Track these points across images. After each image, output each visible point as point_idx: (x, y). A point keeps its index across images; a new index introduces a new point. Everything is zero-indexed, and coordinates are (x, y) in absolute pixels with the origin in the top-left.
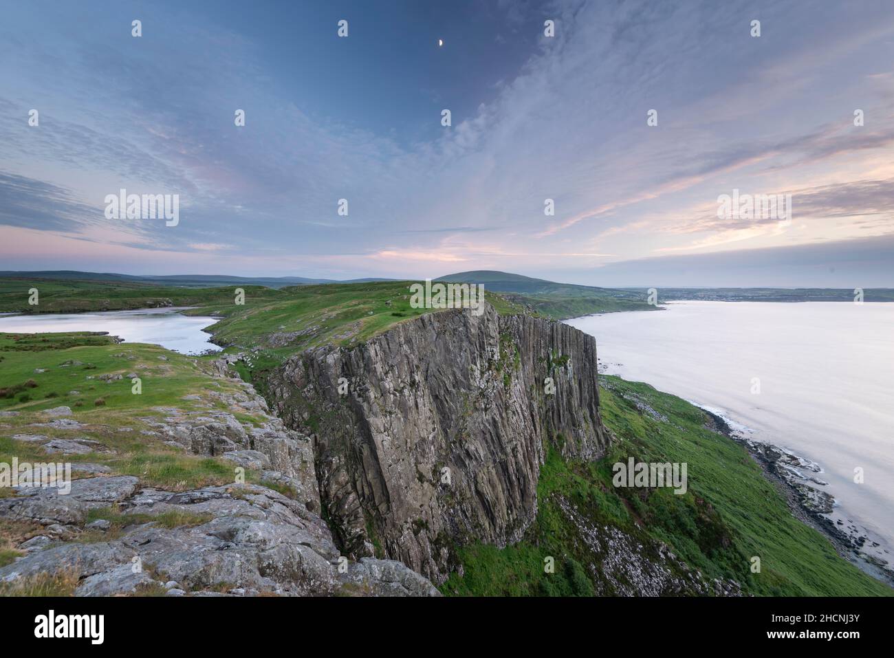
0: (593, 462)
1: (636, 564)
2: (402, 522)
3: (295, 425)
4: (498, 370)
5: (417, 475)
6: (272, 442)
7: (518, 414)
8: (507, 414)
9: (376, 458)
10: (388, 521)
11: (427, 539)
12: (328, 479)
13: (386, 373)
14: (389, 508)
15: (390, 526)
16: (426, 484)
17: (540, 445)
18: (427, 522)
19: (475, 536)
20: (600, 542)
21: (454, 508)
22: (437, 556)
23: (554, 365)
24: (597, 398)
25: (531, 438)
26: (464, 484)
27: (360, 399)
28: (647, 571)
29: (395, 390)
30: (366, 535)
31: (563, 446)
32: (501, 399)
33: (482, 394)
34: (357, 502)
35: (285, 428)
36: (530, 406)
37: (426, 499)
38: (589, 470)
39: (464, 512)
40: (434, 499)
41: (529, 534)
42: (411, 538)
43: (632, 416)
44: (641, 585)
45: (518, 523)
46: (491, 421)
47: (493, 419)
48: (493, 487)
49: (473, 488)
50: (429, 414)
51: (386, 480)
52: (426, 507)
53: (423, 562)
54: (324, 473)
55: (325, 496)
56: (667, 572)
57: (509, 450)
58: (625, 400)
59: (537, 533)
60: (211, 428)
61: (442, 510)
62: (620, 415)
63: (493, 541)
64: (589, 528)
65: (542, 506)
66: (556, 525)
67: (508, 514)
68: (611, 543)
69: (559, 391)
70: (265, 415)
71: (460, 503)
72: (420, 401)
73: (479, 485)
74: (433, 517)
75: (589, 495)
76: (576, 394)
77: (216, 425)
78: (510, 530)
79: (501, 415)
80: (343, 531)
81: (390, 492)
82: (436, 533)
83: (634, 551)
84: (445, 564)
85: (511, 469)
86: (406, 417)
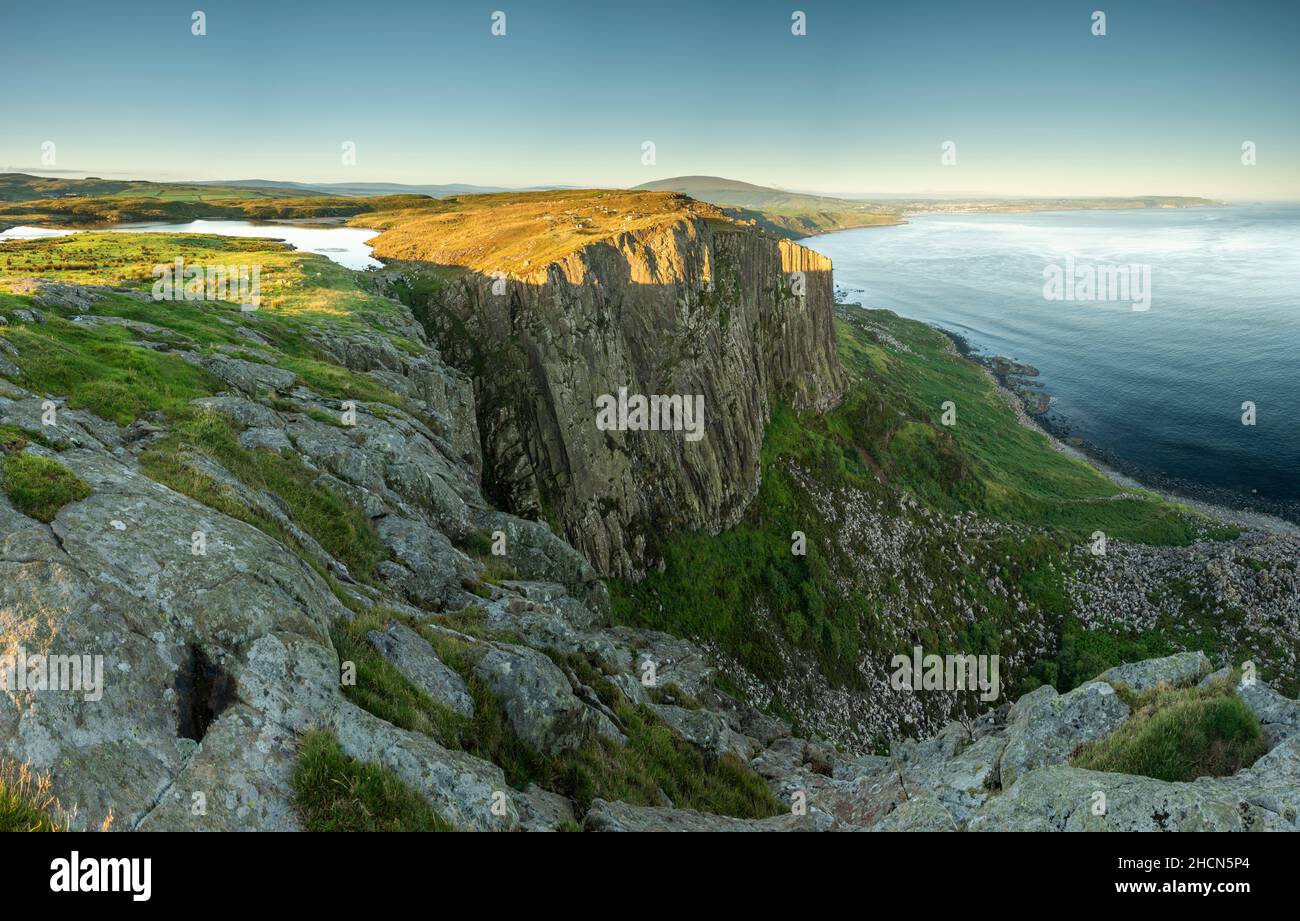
0: (829, 412)
1: (876, 525)
2: (586, 499)
3: (456, 363)
4: (712, 305)
5: (606, 441)
6: (427, 375)
7: (738, 361)
8: (723, 361)
9: (554, 414)
10: (567, 496)
11: (618, 523)
12: (495, 433)
13: (567, 308)
14: (569, 481)
15: (569, 503)
16: (617, 453)
17: (765, 397)
18: (618, 500)
19: (681, 520)
20: (836, 509)
21: (653, 484)
22: (630, 546)
23: (783, 296)
24: (833, 333)
25: (754, 390)
26: (667, 453)
27: (534, 339)
28: (887, 531)
29: (578, 329)
30: (540, 510)
31: (794, 396)
32: (716, 343)
33: (692, 337)
34: (529, 468)
35: (443, 363)
36: (753, 351)
37: (618, 472)
38: (825, 422)
39: (665, 489)
40: (628, 472)
41: (750, 513)
42: (596, 519)
43: (871, 350)
44: (881, 549)
45: (736, 499)
46: (702, 371)
47: (705, 368)
48: (705, 456)
49: (678, 458)
50: (621, 362)
51: (566, 444)
52: (617, 482)
53: (612, 553)
54: (490, 425)
55: (489, 455)
56: (908, 524)
57: (725, 407)
58: (866, 332)
59: (759, 510)
60: (366, 348)
61: (638, 486)
62: (861, 350)
63: (704, 525)
64: (824, 494)
65: (767, 474)
66: (783, 495)
67: (723, 489)
68: (848, 507)
69: (789, 328)
70: (422, 345)
71: (661, 478)
72: (610, 345)
73: (686, 453)
74: (626, 495)
75: (824, 454)
76: (809, 331)
77: (371, 345)
78: (726, 509)
79: (715, 362)
80: (512, 501)
81: (571, 459)
82: (630, 516)
83: (874, 511)
84: (641, 556)
85: (728, 432)
86: (592, 365)
